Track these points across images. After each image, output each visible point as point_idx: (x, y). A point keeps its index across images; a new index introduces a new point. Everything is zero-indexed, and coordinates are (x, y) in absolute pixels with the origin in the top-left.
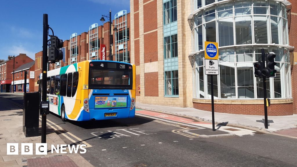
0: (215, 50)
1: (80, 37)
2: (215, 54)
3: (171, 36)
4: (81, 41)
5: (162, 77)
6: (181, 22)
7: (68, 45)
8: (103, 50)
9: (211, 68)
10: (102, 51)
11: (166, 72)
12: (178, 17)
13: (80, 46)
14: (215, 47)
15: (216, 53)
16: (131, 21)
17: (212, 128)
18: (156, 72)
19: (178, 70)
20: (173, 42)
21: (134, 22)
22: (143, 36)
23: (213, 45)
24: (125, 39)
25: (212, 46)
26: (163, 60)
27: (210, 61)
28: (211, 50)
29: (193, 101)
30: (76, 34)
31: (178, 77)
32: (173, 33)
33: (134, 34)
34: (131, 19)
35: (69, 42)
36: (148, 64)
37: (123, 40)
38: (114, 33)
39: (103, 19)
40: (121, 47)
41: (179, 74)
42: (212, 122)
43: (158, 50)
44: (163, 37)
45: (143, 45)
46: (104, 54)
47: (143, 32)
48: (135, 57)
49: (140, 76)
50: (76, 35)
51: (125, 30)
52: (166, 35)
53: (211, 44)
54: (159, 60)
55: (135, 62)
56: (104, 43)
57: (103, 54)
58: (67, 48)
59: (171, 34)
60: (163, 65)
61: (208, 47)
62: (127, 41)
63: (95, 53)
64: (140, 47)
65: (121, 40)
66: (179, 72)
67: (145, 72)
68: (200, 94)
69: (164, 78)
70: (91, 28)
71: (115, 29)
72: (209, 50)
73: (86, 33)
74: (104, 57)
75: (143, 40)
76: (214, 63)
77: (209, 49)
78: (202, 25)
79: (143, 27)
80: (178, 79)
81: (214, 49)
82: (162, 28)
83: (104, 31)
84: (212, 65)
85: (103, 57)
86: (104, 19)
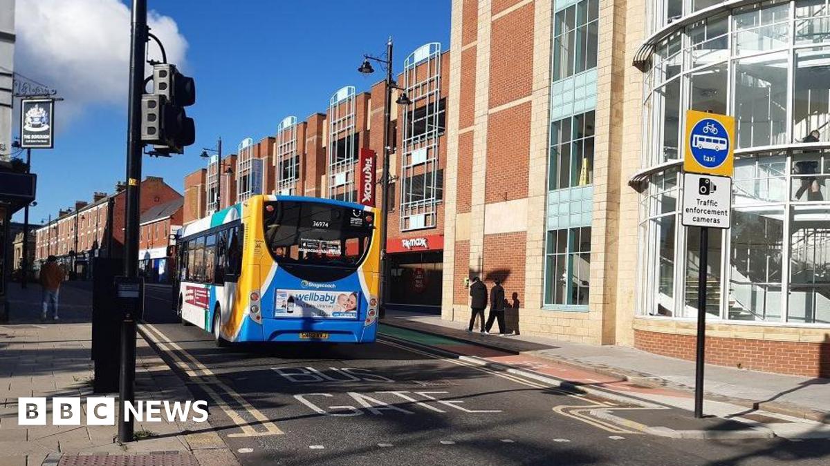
0: (722, 142)
1: (305, 128)
2: (720, 156)
3: (575, 116)
4: (307, 140)
5: (538, 248)
6: (609, 70)
7: (270, 153)
8: (368, 167)
9: (705, 204)
10: (364, 170)
11: (553, 233)
12: (600, 56)
13: (304, 155)
14: (722, 133)
15: (724, 153)
16: (452, 73)
17: (692, 408)
18: (521, 232)
19: (590, 228)
20: (580, 135)
21: (459, 75)
22: (486, 118)
23: (717, 125)
24: (433, 131)
25: (714, 130)
26: (546, 195)
27: (702, 182)
28: (709, 140)
29: (635, 327)
30: (292, 119)
31: (590, 250)
32: (581, 108)
33: (458, 113)
34: (451, 68)
35: (275, 144)
36: (497, 208)
37: (425, 136)
38: (399, 114)
39: (368, 68)
40: (419, 156)
41: (593, 241)
42: (693, 392)
43: (532, 163)
44: (549, 121)
45: (485, 146)
46: (370, 177)
47: (487, 105)
48: (459, 186)
49: (471, 243)
50: (292, 121)
51: (433, 103)
52: (558, 115)
53: (711, 122)
54: (530, 193)
55: (458, 202)
56: (372, 146)
57: (367, 177)
58: (270, 161)
59: (576, 110)
60: (545, 210)
61: (698, 129)
62: (439, 136)
63: (344, 173)
64: (475, 155)
65: (419, 136)
66: (593, 233)
67: (486, 233)
68: (660, 306)
69: (544, 252)
70: (336, 99)
71: (404, 100)
72: (699, 142)
73: (322, 117)
74: (368, 186)
75: (485, 132)
76: (715, 189)
77: (702, 139)
78: (679, 77)
79: (487, 90)
80: (589, 254)
81: (719, 139)
82: (547, 91)
83: (372, 110)
84: (707, 193)
85: (366, 189)
86: (370, 67)
